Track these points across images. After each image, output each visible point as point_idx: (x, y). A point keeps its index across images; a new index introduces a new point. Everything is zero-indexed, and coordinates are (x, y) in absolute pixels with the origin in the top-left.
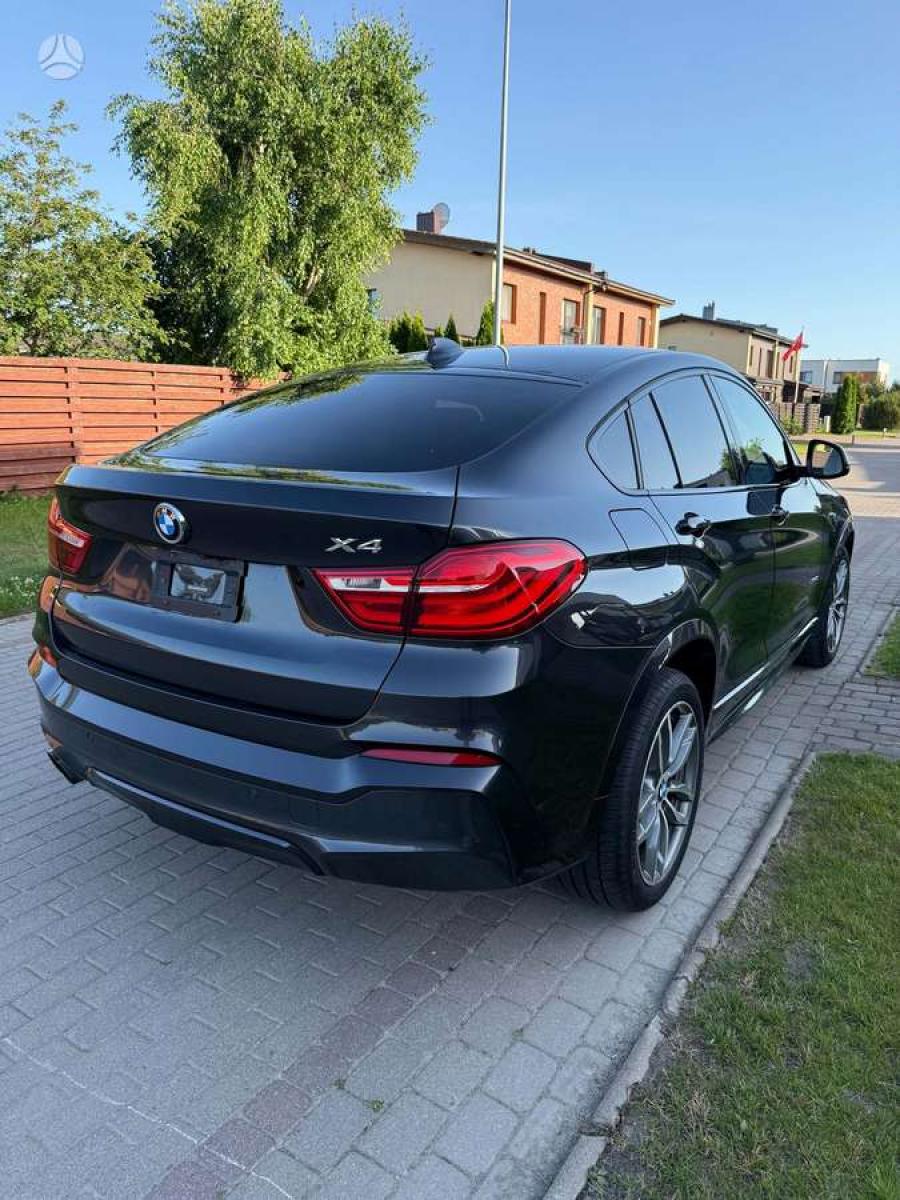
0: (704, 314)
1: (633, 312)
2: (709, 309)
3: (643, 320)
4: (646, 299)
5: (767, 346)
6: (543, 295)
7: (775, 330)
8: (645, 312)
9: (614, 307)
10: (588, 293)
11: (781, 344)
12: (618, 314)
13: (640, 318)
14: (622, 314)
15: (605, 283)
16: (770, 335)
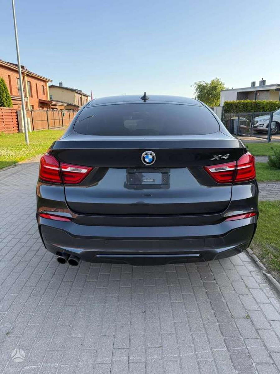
0: (60, 85)
1: (40, 84)
2: (61, 84)
3: (43, 86)
4: (44, 79)
5: (80, 96)
6: (9, 76)
7: (81, 91)
8: (43, 84)
9: (34, 82)
10: (24, 76)
11: (83, 95)
12: (35, 84)
13: (42, 86)
14: (36, 84)
15: (30, 73)
16: (80, 92)
